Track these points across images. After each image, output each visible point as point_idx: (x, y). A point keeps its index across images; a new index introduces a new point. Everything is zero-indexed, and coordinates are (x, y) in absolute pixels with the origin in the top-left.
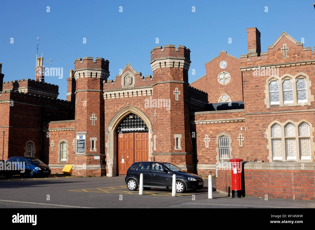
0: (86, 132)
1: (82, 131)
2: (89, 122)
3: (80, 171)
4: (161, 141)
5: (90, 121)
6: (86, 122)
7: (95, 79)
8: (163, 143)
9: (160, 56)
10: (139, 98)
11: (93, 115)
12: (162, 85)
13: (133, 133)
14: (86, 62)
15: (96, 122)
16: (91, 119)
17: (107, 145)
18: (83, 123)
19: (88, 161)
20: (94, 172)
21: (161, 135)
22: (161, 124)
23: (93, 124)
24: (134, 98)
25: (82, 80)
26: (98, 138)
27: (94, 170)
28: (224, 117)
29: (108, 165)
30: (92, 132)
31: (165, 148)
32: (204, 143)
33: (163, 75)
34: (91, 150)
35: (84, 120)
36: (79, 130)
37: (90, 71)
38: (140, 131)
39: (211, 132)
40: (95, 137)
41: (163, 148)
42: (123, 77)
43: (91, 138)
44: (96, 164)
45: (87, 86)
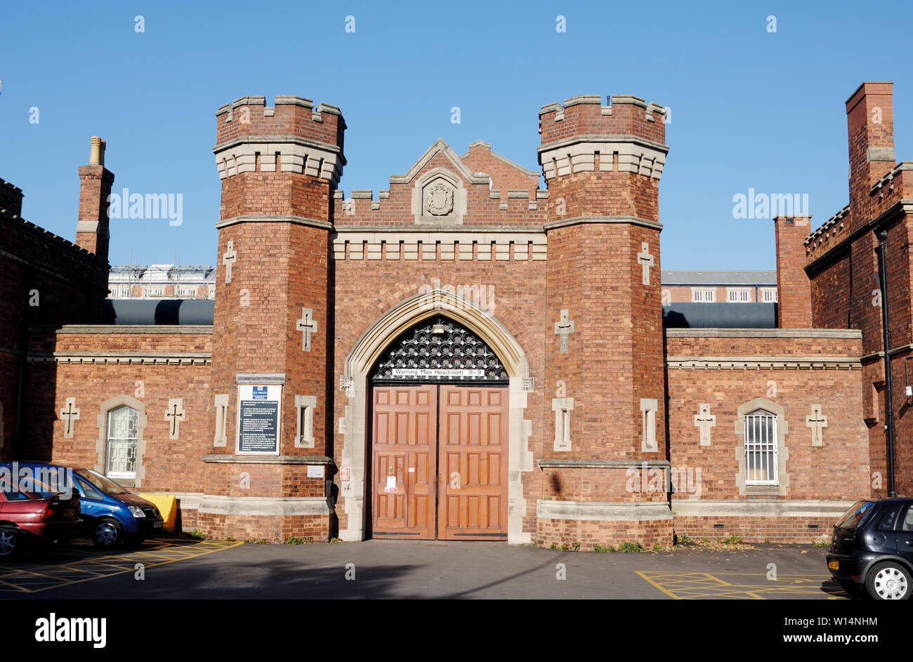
0: (283, 375)
1: (264, 371)
2: (294, 337)
3: (257, 521)
4: (595, 420)
5: (296, 332)
6: (283, 337)
7: (315, 181)
8: (604, 428)
9: (598, 129)
10: (481, 266)
11: (305, 311)
12: (601, 227)
13: (436, 386)
14: (290, 114)
15: (313, 337)
16: (298, 328)
17: (341, 426)
18: (268, 341)
19: (289, 483)
20: (307, 525)
21: (598, 398)
22: (598, 361)
23: (307, 345)
24: (459, 265)
25: (265, 179)
26: (319, 398)
27: (309, 518)
28: (766, 349)
29: (347, 500)
30: (303, 377)
31: (610, 445)
32: (696, 430)
33: (603, 194)
34: (297, 444)
35: (272, 327)
36: (252, 367)
37: (302, 151)
38: (468, 383)
39: (720, 396)
40: (311, 393)
41: (604, 444)
42: (418, 184)
43: (297, 397)
44: (312, 495)
45: (286, 204)
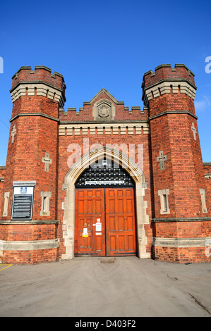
0: (35, 182)
1: (26, 180)
2: (41, 165)
4: (181, 199)
5: (42, 163)
6: (35, 164)
7: (52, 101)
8: (185, 202)
10: (122, 137)
11: (46, 154)
13: (104, 188)
14: (41, 73)
15: (50, 166)
16: (43, 161)
17: (63, 206)
18: (28, 167)
19: (37, 233)
20: (45, 254)
21: (182, 189)
23: (47, 169)
25: (30, 99)
26: (53, 193)
27: (47, 251)
29: (65, 241)
30: (45, 183)
31: (189, 211)
33: (175, 102)
34: (41, 214)
35: (31, 160)
36: (20, 179)
37: (46, 88)
38: (117, 186)
40: (49, 191)
41: (186, 210)
42: (95, 105)
43: (42, 192)
44: (48, 239)
45: (39, 108)
